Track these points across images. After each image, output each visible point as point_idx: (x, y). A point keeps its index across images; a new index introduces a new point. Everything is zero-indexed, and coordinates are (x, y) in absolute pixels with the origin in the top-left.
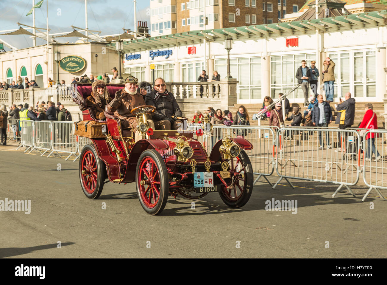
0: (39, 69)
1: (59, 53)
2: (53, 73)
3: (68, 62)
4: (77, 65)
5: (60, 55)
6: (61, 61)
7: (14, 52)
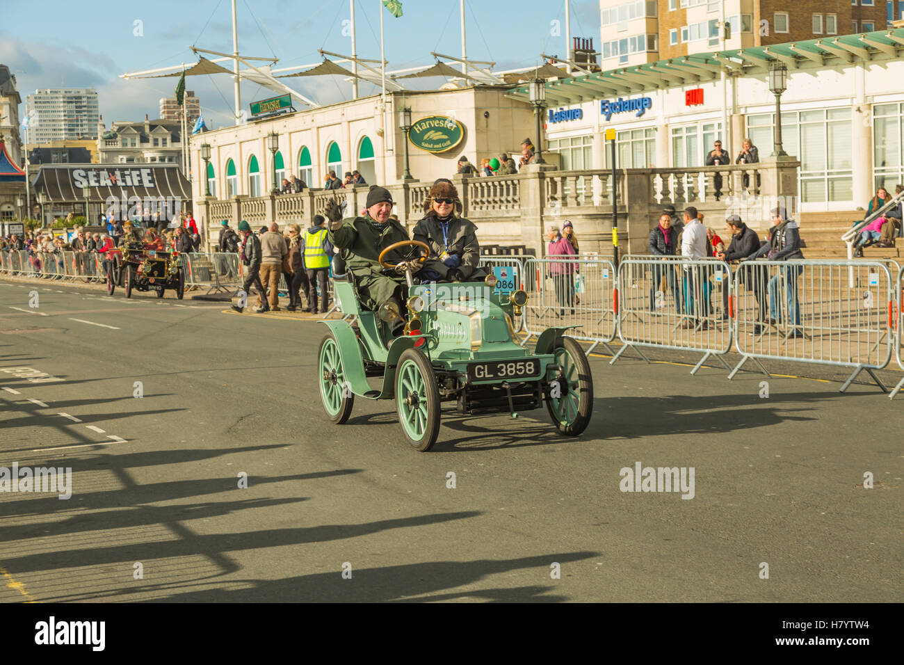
0: (366, 147)
1: (408, 111)
2: (395, 154)
3: (427, 130)
4: (445, 137)
5: (410, 116)
6: (411, 128)
7: (314, 112)
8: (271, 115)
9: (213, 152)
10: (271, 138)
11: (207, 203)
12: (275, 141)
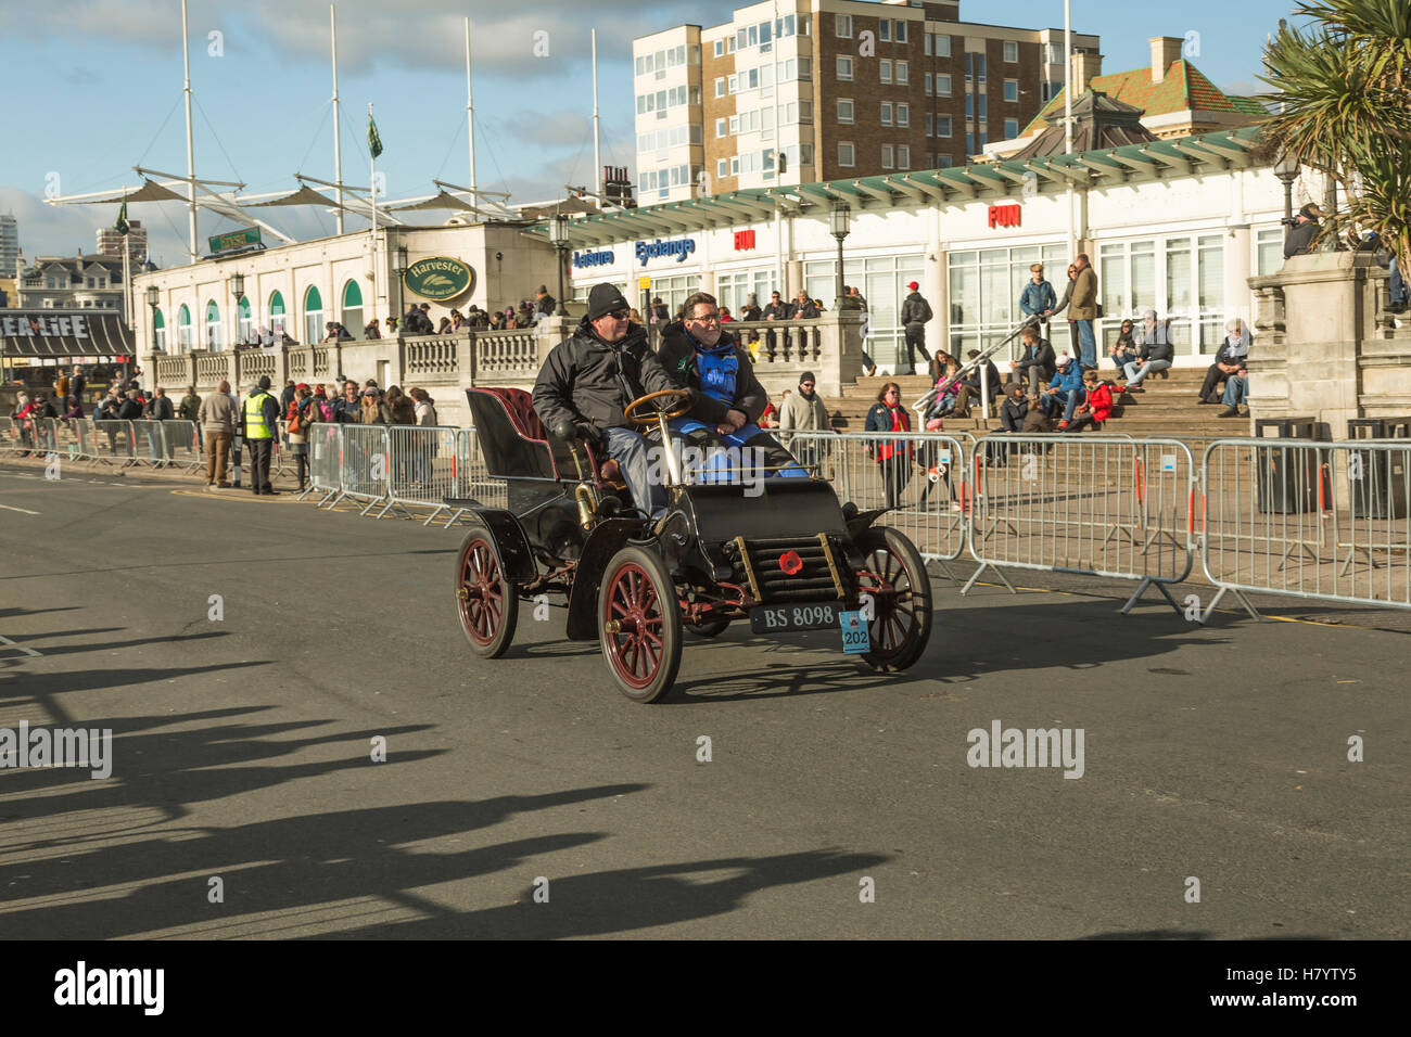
0: (352, 293)
1: (403, 251)
2: (388, 301)
3: (428, 274)
4: (449, 282)
5: (406, 256)
6: (408, 271)
7: (287, 250)
8: (236, 253)
9: (163, 297)
10: (234, 280)
11: (154, 359)
12: (240, 285)
